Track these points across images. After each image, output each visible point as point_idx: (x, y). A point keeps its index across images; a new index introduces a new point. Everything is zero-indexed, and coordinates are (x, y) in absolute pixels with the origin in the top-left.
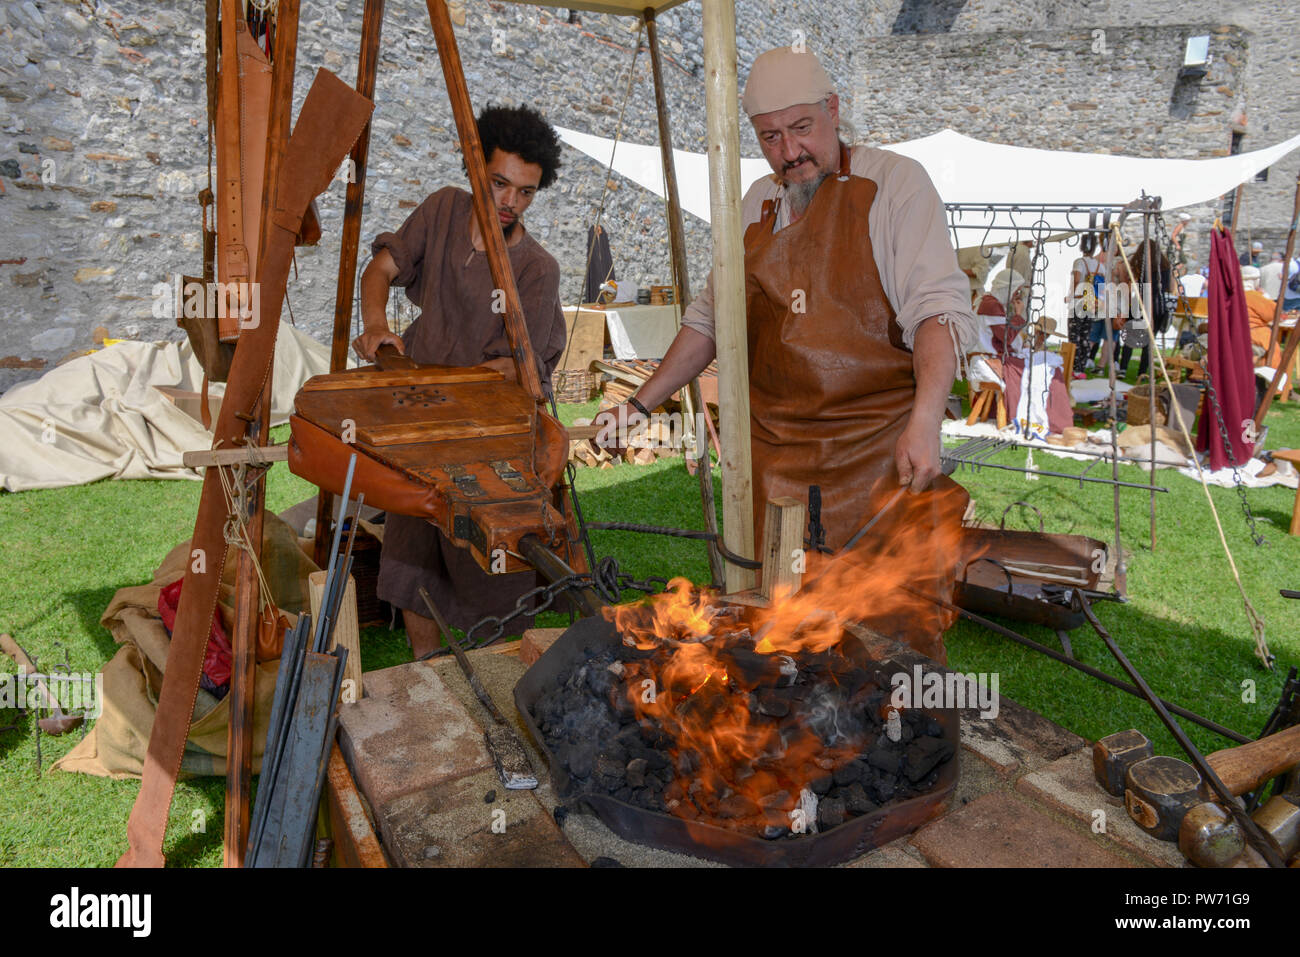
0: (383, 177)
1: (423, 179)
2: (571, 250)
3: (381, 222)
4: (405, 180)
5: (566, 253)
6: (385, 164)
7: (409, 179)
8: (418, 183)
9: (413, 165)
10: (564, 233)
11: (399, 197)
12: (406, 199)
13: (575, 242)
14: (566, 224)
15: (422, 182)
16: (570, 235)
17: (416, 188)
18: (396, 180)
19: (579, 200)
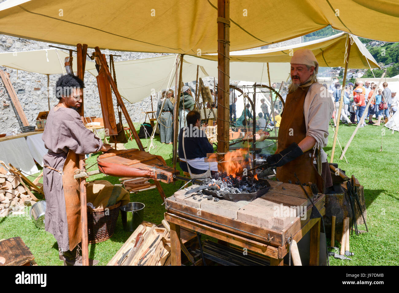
0: (28, 80)
1: (41, 80)
2: (90, 101)
3: (29, 96)
4: (35, 81)
5: (88, 101)
6: (29, 76)
7: (37, 81)
8: (40, 82)
9: (38, 76)
10: (87, 95)
11: (34, 87)
12: (37, 88)
13: (90, 98)
14: (87, 92)
15: (41, 81)
16: (89, 96)
17: (39, 83)
18: (32, 81)
19: (91, 84)
